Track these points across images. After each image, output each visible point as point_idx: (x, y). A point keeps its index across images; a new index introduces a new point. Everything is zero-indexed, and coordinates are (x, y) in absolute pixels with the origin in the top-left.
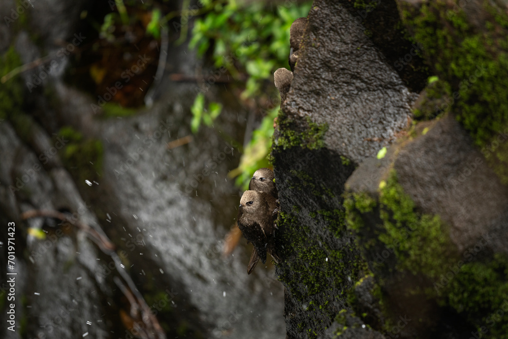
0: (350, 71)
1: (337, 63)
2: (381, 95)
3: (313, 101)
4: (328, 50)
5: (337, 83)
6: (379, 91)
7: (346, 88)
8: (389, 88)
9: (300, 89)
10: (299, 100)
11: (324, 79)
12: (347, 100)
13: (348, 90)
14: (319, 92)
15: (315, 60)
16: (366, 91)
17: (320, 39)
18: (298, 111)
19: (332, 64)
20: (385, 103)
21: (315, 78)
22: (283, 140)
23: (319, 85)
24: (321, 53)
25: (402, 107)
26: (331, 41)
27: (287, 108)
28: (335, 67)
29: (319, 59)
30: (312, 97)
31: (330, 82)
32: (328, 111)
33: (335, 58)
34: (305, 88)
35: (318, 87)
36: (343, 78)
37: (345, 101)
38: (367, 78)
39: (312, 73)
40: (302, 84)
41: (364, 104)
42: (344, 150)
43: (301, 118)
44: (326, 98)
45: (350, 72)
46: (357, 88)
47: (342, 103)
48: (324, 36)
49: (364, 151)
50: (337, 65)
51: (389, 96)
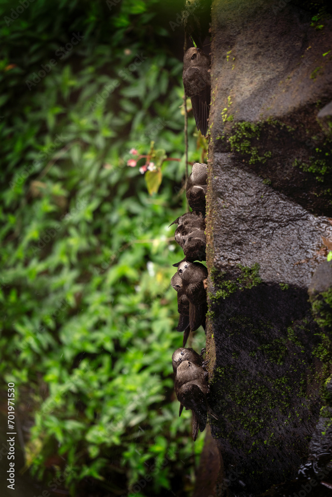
0: (261, 216)
1: (249, 214)
2: (293, 227)
3: (237, 250)
4: (237, 206)
5: (253, 230)
6: (290, 225)
7: (262, 231)
8: (298, 220)
9: (224, 245)
10: (226, 254)
11: (242, 230)
12: (266, 240)
13: (264, 232)
14: (241, 242)
15: (229, 218)
16: (279, 229)
17: (227, 200)
18: (229, 262)
19: (244, 216)
20: (298, 232)
21: (234, 232)
22: (221, 292)
23: (239, 236)
24: (233, 210)
25: (314, 231)
26: (237, 198)
27: (218, 264)
28: (247, 217)
29: (232, 215)
30: (237, 248)
31: (247, 230)
32: (254, 254)
33: (246, 211)
34: (228, 243)
35: (239, 238)
36: (257, 224)
37: (265, 242)
38: (276, 218)
39: (230, 229)
40: (224, 241)
41: (282, 238)
42: (280, 278)
43: (232, 267)
44: (248, 244)
45: (262, 218)
46: (271, 228)
47: (263, 244)
48: (231, 197)
49: (297, 273)
50: (249, 215)
51: (300, 226)
